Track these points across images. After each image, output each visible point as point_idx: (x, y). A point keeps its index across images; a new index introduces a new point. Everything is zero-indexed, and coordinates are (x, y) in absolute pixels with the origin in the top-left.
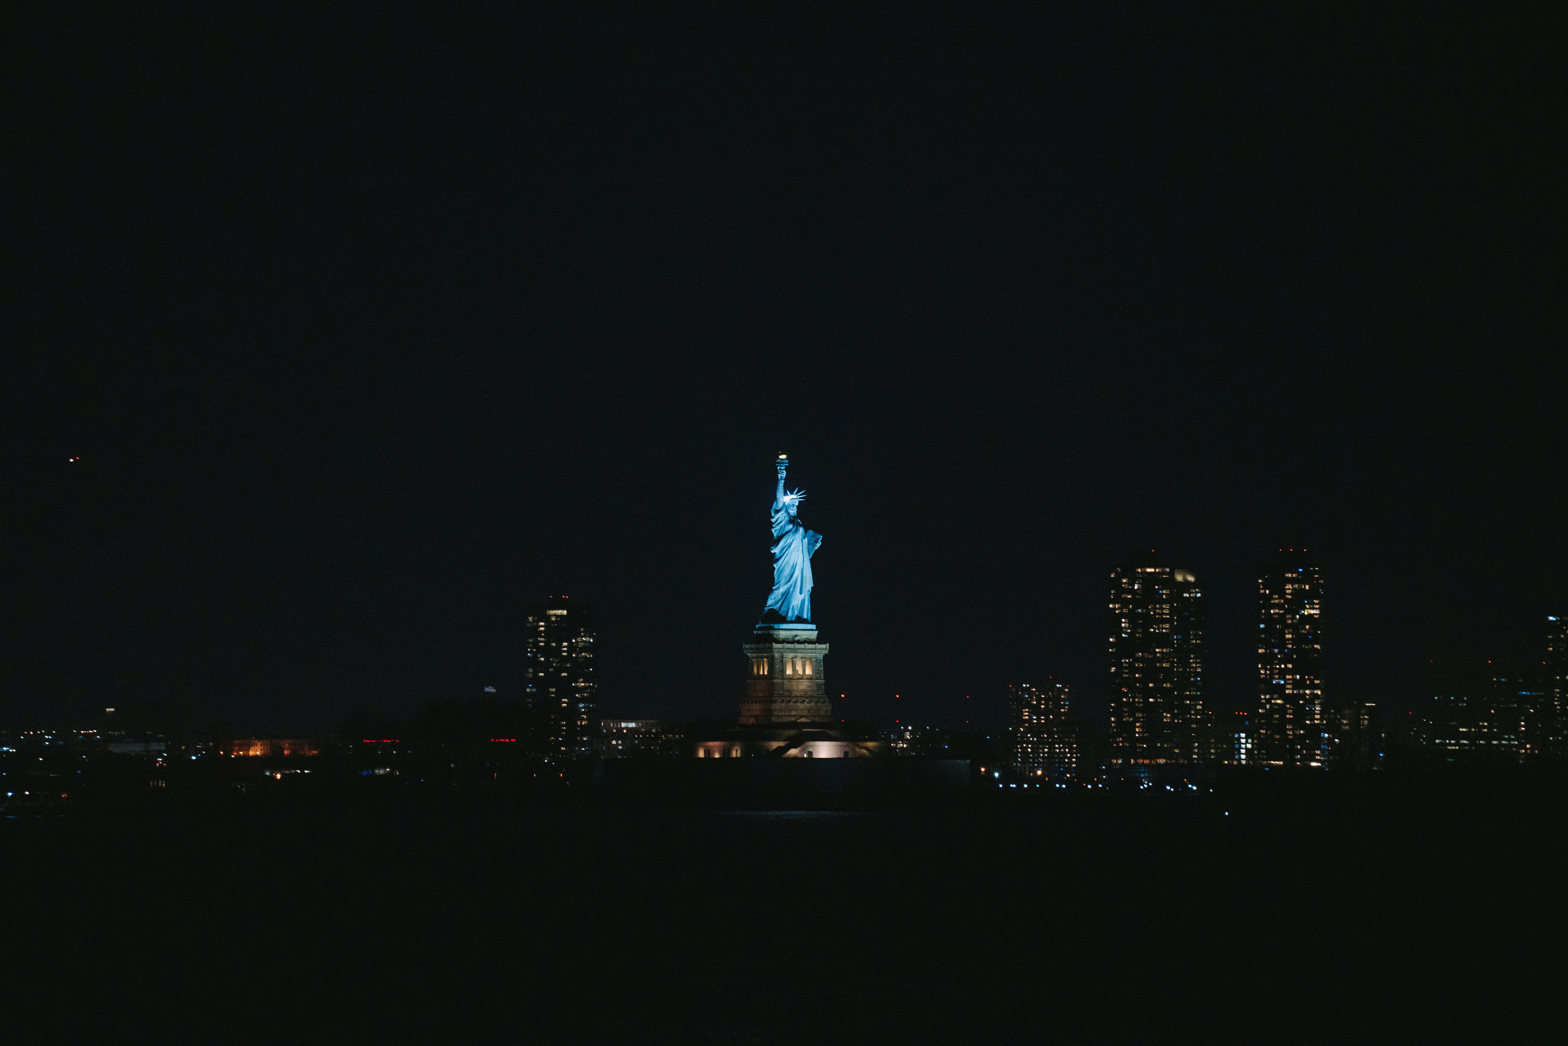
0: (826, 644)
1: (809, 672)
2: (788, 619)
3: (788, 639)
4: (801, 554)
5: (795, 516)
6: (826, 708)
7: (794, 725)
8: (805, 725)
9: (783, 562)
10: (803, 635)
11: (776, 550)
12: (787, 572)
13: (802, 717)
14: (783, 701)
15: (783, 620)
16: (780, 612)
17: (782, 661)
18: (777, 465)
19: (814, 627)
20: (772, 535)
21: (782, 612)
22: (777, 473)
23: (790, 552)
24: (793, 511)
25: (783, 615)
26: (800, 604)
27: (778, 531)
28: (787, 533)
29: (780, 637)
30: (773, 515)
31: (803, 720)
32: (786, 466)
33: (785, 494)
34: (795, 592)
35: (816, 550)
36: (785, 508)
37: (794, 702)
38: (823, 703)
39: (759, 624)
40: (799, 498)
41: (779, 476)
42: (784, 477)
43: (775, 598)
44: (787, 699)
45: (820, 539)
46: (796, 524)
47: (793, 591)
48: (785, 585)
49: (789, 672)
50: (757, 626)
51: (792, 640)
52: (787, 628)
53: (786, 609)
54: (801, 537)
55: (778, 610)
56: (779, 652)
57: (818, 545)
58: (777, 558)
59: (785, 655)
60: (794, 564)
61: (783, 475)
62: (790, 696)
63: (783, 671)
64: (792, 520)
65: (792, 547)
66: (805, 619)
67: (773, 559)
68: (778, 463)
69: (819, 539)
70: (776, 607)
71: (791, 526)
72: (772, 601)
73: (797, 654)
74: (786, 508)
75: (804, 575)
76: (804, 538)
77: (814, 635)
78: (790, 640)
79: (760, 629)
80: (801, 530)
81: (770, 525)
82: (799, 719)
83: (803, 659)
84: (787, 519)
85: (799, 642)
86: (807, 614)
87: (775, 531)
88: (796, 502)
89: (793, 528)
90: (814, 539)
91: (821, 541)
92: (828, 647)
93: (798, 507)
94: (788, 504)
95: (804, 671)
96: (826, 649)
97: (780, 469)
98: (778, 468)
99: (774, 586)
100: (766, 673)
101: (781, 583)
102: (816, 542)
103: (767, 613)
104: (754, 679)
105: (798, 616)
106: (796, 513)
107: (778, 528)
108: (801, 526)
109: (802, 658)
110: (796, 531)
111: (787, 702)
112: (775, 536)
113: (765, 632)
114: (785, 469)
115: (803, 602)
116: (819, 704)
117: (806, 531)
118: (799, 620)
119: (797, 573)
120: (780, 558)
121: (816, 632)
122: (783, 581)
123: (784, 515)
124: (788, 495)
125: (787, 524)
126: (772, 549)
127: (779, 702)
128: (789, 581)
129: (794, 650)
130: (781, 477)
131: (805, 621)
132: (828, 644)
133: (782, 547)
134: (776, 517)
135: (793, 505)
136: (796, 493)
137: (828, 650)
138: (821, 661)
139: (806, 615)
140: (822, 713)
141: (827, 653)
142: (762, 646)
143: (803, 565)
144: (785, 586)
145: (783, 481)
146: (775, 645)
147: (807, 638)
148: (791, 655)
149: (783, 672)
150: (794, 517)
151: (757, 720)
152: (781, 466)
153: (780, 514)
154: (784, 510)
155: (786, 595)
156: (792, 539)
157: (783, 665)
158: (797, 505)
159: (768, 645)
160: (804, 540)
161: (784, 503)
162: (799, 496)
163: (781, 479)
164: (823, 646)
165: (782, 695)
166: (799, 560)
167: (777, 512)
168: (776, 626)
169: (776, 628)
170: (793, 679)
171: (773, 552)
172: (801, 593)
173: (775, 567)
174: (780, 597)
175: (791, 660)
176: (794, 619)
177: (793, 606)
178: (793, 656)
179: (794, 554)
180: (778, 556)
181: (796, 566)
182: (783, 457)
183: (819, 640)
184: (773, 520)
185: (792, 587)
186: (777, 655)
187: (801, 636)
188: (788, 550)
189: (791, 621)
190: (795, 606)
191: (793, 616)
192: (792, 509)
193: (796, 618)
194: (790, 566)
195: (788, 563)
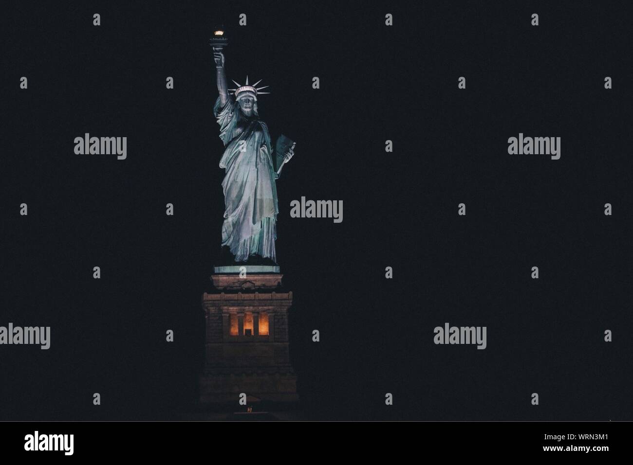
0: (288, 292)
1: (264, 329)
3: (232, 287)
4: (254, 169)
6: (288, 382)
9: (228, 180)
10: (257, 281)
12: (234, 194)
17: (221, 318)
18: (211, 44)
19: (276, 268)
21: (233, 250)
22: (212, 55)
23: (236, 166)
24: (248, 109)
25: (234, 254)
26: (257, 237)
27: (227, 137)
28: (233, 139)
29: (221, 284)
32: (223, 47)
34: (246, 221)
35: (285, 164)
38: (283, 374)
40: (256, 91)
41: (216, 59)
42: (224, 61)
43: (226, 230)
45: (293, 148)
46: (249, 127)
48: (233, 212)
49: (234, 331)
51: (238, 288)
52: (232, 271)
53: (237, 245)
54: (257, 145)
55: (230, 247)
56: (214, 305)
59: (227, 308)
60: (243, 181)
61: (221, 58)
62: (231, 367)
63: (226, 330)
64: (244, 123)
65: (240, 158)
66: (267, 258)
68: (212, 42)
69: (290, 147)
70: (229, 243)
71: (239, 130)
72: (226, 235)
73: (243, 308)
75: (258, 197)
76: (263, 147)
77: (276, 280)
78: (235, 288)
80: (259, 135)
83: (256, 315)
84: (235, 120)
85: (249, 291)
86: (270, 251)
87: (224, 136)
89: (241, 133)
90: (285, 148)
91: (294, 150)
92: (291, 296)
94: (241, 100)
95: (257, 330)
96: (288, 300)
97: (216, 50)
98: (213, 48)
99: (224, 212)
101: (228, 209)
102: (287, 152)
105: (255, 254)
107: (224, 133)
108: (259, 130)
109: (253, 312)
114: (222, 51)
115: (261, 235)
117: (267, 137)
119: (249, 194)
121: (279, 276)
122: (229, 207)
123: (232, 114)
125: (235, 127)
128: (237, 206)
129: (239, 303)
130: (219, 61)
131: (268, 262)
132: (291, 293)
134: (221, 119)
135: (246, 101)
136: (250, 84)
137: (291, 301)
138: (281, 314)
141: (289, 304)
143: (257, 182)
144: (234, 214)
145: (223, 67)
146: (207, 296)
147: (264, 285)
148: (236, 309)
149: (222, 332)
152: (216, 47)
153: (224, 113)
154: (230, 108)
155: (238, 226)
160: (262, 150)
163: (220, 65)
164: (285, 295)
166: (250, 176)
167: (220, 110)
170: (238, 341)
172: (254, 222)
174: (232, 229)
175: (236, 315)
176: (246, 258)
177: (245, 240)
178: (239, 310)
179: (242, 169)
181: (246, 184)
182: (219, 33)
184: (219, 122)
185: (243, 213)
186: (212, 310)
187: (251, 283)
188: (235, 164)
189: (239, 262)
190: (247, 241)
191: (244, 256)
192: (245, 106)
193: (250, 257)
194: (240, 183)
195: (235, 181)
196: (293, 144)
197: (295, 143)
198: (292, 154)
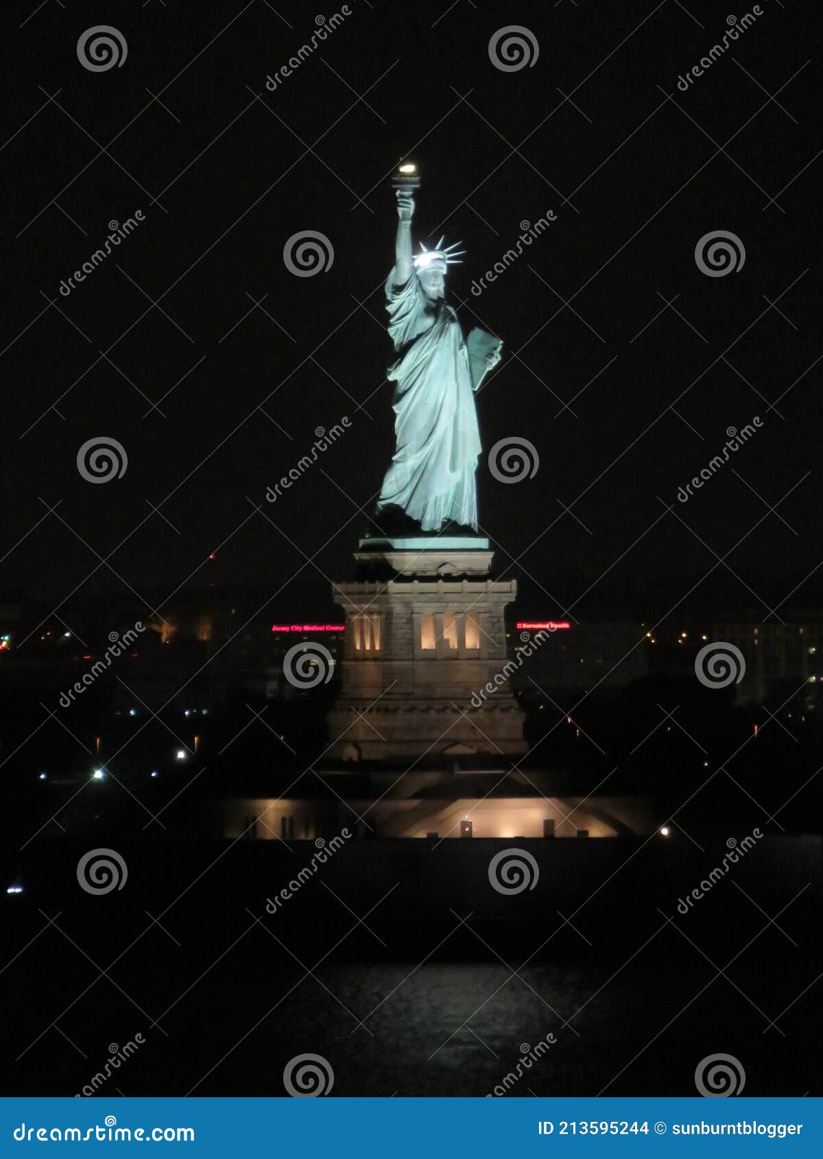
0: (510, 581)
1: (471, 641)
2: (426, 527)
3: (424, 572)
4: (453, 384)
5: (439, 298)
6: (512, 723)
7: (439, 762)
8: (463, 761)
9: (409, 406)
10: (461, 563)
11: (397, 375)
12: (421, 423)
13: (456, 742)
14: (412, 709)
15: (413, 528)
16: (408, 513)
17: (410, 621)
18: (394, 186)
19: (483, 543)
20: (391, 341)
21: (413, 512)
22: (394, 203)
23: (429, 377)
24: (436, 288)
25: (415, 518)
26: (452, 493)
27: (402, 332)
28: (420, 336)
29: (405, 567)
30: (389, 296)
31: (459, 750)
32: (415, 189)
33: (416, 250)
34: (440, 466)
35: (489, 372)
36: (414, 284)
37: (438, 711)
38: (504, 710)
39: (364, 538)
40: (450, 259)
41: (400, 210)
42: (412, 212)
43: (397, 480)
44: (422, 705)
45: (499, 349)
46: (441, 317)
47: (436, 463)
48: (417, 452)
49: (427, 642)
50: (362, 542)
51: (434, 574)
52: (423, 547)
53: (422, 504)
54: (452, 344)
55: (404, 507)
56: (403, 601)
57: (495, 361)
58: (400, 391)
59: (417, 606)
60: (436, 404)
61: (408, 208)
62: (427, 698)
63: (414, 641)
64: (433, 309)
65: (432, 367)
66: (464, 524)
67: (392, 393)
68: (396, 183)
69: (495, 349)
70: (400, 501)
71: (429, 321)
72: (394, 488)
73: (444, 605)
74: (420, 284)
75: (460, 428)
76: (461, 348)
77: (484, 561)
78: (428, 574)
79: (367, 549)
80: (454, 329)
81: (386, 318)
82: (452, 746)
83: (460, 615)
84: (420, 305)
85: (448, 578)
86: (470, 514)
87: (397, 333)
88: (442, 268)
89: (432, 327)
90: (485, 349)
91: (501, 352)
92: (514, 587)
93: (446, 278)
94: (425, 273)
95: (461, 641)
96: (511, 593)
97: (402, 196)
98: (398, 193)
99: (395, 453)
100: (377, 648)
101: (408, 447)
102: (491, 355)
103: (381, 512)
104: (357, 659)
105: (449, 520)
106: (442, 291)
107: (399, 326)
108: (453, 320)
109: (456, 613)
110: (441, 332)
111: (423, 711)
112: (395, 343)
113: (374, 555)
114: (413, 196)
115: (459, 488)
116: (497, 714)
117: (466, 332)
118: (452, 528)
119: (445, 424)
120: (405, 392)
121: (490, 555)
122: (413, 443)
123: (414, 297)
124: (424, 253)
125: (421, 316)
126: (390, 372)
127: (406, 711)
128: (426, 443)
129: (439, 598)
130: (404, 213)
131: (466, 531)
132: (514, 582)
133: (409, 368)
134: (396, 303)
135: (435, 275)
136: (442, 248)
137: (515, 595)
138: (499, 617)
139: (468, 515)
140: (502, 733)
141: (513, 600)
142: (367, 586)
143: (458, 405)
144: (419, 454)
145: (409, 223)
146: (392, 586)
147: (470, 570)
148: (430, 608)
149: (413, 644)
150: (439, 301)
151: (359, 749)
152: (402, 190)
153: (404, 294)
154: (414, 286)
155: (421, 474)
156: (432, 350)
157: (412, 628)
158: (445, 272)
159: (378, 586)
160: (460, 353)
161: (415, 269)
162: (449, 253)
163: (404, 219)
164: (505, 586)
165: (408, 696)
166: (447, 396)
167: (398, 289)
168: (398, 543)
169: (396, 547)
170: (435, 659)
171: (391, 378)
172: (453, 468)
173: (396, 411)
174: (408, 478)
175: (431, 618)
176: (438, 526)
177: (436, 498)
178: (433, 610)
179: (438, 382)
180: (402, 387)
181: (442, 409)
182: (408, 169)
183: (494, 573)
184: (390, 309)
185: (435, 454)
186: (398, 608)
187: (453, 565)
188: (424, 375)
189: (429, 532)
190: (441, 498)
191: (435, 522)
192: (432, 282)
193: (444, 524)
194: (431, 406)
195: (423, 403)
196: (499, 345)
197: (502, 342)
198: (497, 358)
